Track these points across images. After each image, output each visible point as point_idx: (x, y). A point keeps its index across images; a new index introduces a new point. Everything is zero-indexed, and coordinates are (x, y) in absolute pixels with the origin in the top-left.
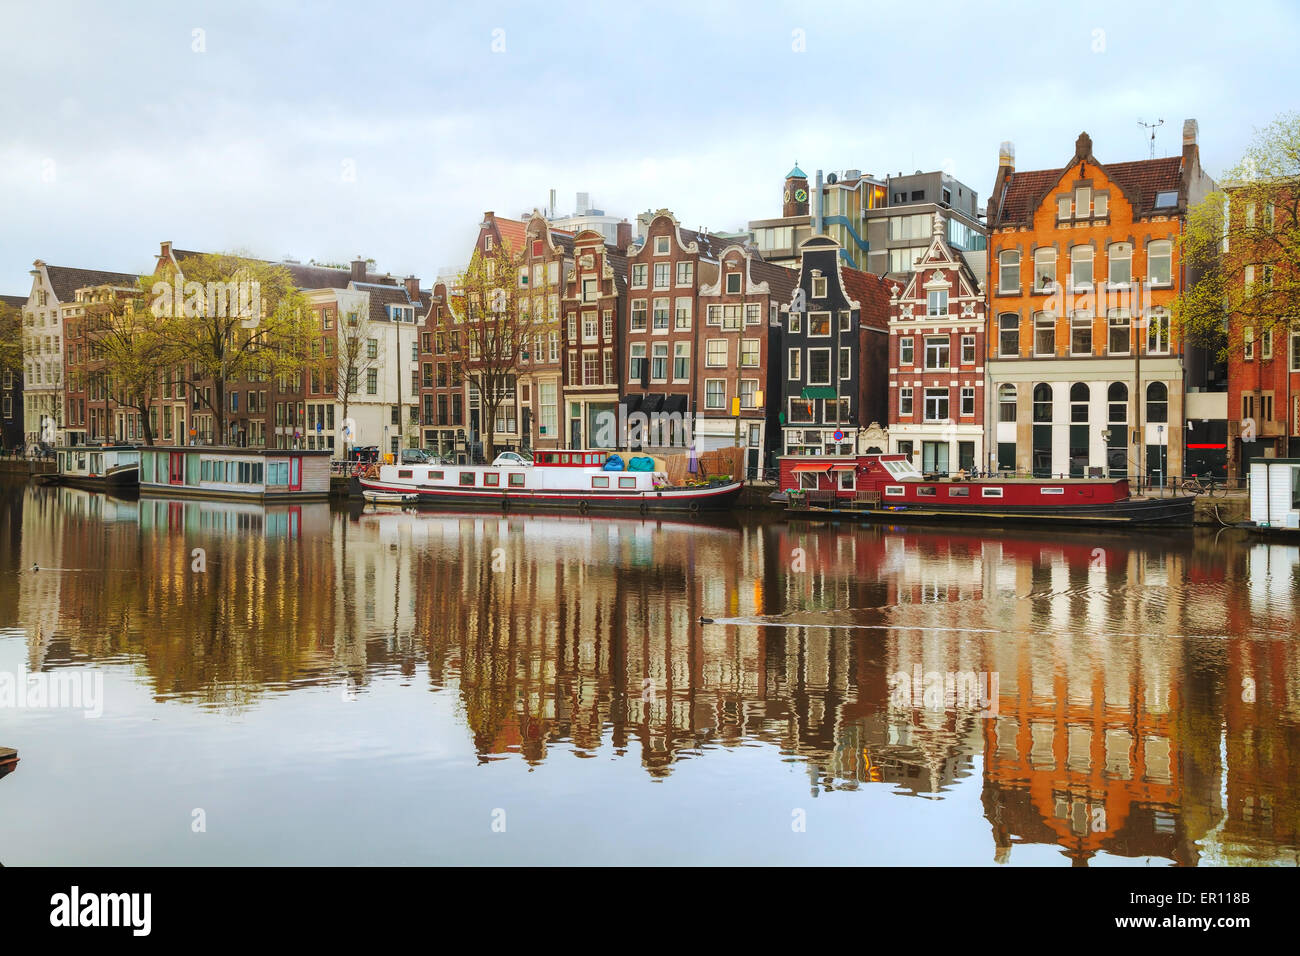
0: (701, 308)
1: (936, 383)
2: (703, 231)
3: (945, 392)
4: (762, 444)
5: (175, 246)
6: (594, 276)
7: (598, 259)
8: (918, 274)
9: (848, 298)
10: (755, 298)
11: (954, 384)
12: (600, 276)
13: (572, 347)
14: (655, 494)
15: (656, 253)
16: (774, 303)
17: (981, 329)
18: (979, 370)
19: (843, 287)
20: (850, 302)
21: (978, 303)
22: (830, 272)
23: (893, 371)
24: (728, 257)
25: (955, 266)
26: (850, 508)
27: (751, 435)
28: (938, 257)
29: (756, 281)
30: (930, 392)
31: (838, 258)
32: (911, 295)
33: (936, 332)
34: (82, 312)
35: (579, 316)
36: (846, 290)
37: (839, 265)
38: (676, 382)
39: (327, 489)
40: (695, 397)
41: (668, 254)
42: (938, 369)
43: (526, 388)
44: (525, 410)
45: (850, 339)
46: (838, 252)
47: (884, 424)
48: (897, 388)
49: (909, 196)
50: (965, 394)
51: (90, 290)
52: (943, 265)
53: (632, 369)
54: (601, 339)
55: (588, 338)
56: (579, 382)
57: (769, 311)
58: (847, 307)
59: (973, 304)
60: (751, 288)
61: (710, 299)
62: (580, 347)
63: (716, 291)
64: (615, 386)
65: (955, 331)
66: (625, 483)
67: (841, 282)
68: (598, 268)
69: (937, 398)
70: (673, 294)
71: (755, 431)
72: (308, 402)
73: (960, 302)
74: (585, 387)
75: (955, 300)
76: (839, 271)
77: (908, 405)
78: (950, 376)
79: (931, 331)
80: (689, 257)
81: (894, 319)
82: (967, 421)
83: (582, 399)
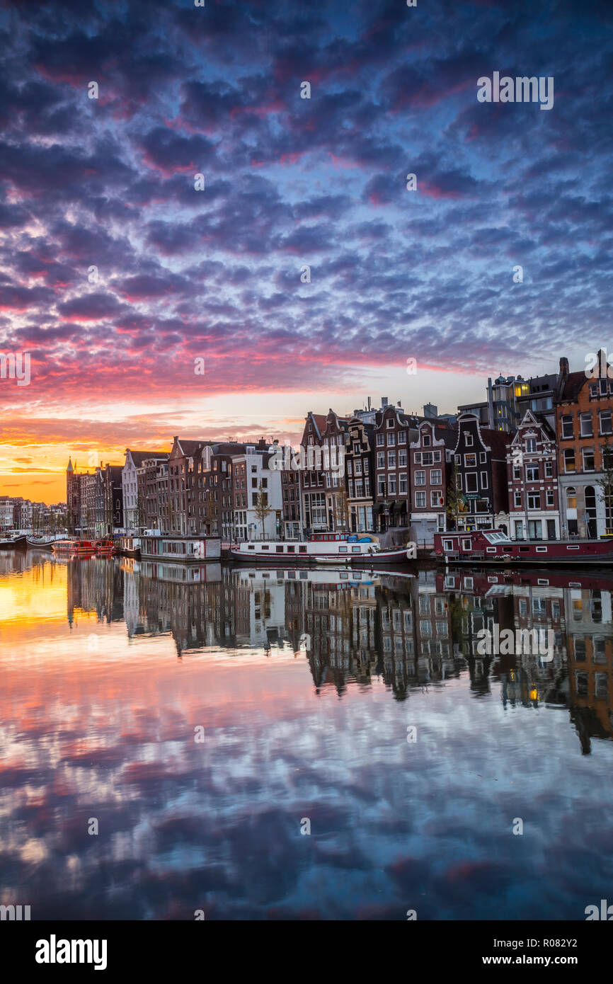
0: (411, 455)
1: (533, 489)
2: (414, 415)
3: (538, 493)
4: (445, 525)
5: (179, 439)
6: (358, 441)
7: (360, 432)
8: (520, 430)
9: (484, 445)
10: (437, 448)
11: (542, 488)
12: (361, 441)
13: (350, 478)
14: (369, 555)
15: (388, 428)
16: (447, 450)
17: (554, 459)
18: (555, 480)
19: (481, 440)
20: (485, 448)
21: (552, 444)
22: (474, 432)
23: (510, 483)
24: (423, 427)
25: (538, 425)
26: (468, 560)
27: (439, 521)
28: (529, 420)
29: (438, 439)
30: (530, 494)
31: (478, 424)
32: (517, 442)
33: (531, 461)
34: (144, 471)
35: (352, 462)
36: (483, 441)
37: (478, 428)
38: (400, 494)
39: (219, 555)
40: (410, 502)
41: (394, 428)
42: (533, 481)
43: (330, 500)
44: (330, 511)
45: (487, 467)
46: (478, 422)
47: (507, 512)
48: (512, 493)
49: (541, 388)
50: (548, 494)
51: (147, 461)
52: (532, 425)
53: (378, 488)
54: (363, 474)
55: (357, 473)
56: (354, 497)
57: (445, 454)
58: (484, 450)
59: (549, 445)
60: (435, 443)
61: (415, 450)
62: (354, 478)
63: (418, 445)
64: (371, 497)
65: (541, 460)
66: (355, 549)
67: (480, 437)
68: (360, 437)
69: (534, 497)
70: (397, 448)
71: (441, 518)
72: (235, 511)
73: (543, 444)
74: (357, 498)
75: (539, 443)
76: (479, 431)
77: (519, 502)
78: (540, 485)
79: (528, 460)
80: (403, 428)
81: (508, 455)
82: (550, 509)
83: (355, 505)
